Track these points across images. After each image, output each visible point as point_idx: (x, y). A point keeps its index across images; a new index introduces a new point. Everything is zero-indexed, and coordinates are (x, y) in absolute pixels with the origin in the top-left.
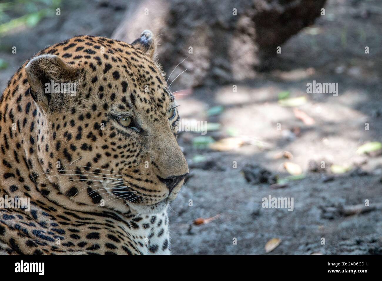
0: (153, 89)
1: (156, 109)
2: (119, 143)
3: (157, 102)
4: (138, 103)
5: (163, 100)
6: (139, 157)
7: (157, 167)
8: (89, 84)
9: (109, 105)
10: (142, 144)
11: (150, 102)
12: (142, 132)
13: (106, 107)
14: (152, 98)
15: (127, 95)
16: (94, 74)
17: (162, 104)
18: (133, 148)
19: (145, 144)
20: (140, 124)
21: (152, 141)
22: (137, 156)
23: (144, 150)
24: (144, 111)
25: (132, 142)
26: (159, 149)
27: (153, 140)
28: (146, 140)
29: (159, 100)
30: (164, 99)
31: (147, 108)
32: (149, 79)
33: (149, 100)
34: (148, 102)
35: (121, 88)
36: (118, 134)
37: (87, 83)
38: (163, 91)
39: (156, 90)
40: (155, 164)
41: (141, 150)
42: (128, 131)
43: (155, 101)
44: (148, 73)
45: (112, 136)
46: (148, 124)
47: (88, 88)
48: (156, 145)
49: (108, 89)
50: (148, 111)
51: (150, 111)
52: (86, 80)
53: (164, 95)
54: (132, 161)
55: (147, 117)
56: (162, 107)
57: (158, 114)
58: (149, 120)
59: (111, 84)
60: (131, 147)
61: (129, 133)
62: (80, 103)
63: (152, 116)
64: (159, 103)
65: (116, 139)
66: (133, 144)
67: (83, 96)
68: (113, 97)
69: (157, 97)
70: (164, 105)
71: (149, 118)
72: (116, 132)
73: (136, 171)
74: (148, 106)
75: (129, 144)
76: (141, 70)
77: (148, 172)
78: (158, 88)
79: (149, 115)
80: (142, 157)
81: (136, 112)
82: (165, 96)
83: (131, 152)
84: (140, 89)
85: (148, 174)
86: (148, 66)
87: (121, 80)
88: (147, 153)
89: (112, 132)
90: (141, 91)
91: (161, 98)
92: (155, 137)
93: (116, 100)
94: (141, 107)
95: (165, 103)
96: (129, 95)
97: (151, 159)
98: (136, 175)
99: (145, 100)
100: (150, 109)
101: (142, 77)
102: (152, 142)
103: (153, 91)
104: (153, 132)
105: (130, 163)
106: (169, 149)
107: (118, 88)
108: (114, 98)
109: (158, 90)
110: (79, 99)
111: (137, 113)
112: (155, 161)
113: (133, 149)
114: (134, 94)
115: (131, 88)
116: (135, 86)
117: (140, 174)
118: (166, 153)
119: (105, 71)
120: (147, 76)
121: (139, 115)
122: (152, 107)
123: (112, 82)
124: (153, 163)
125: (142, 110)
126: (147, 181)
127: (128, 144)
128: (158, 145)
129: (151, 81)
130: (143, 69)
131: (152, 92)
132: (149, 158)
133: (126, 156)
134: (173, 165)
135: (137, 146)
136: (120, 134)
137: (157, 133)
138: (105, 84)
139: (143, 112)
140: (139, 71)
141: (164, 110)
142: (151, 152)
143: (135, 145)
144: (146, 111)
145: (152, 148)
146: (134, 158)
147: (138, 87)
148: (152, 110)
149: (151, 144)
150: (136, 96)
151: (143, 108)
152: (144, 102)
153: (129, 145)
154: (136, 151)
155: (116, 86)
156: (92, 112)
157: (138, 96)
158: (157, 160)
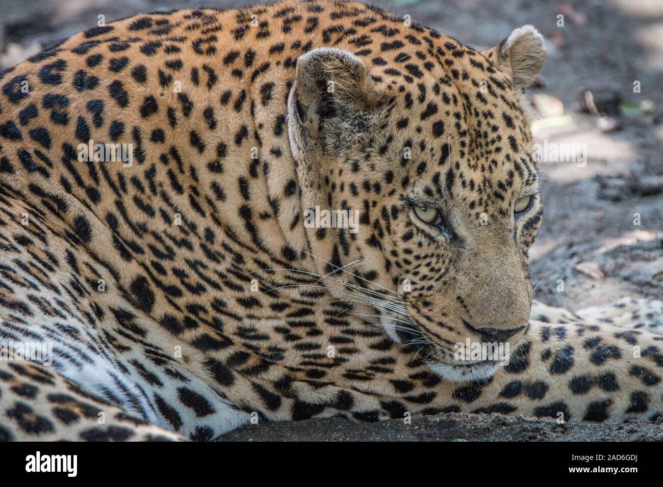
0: (495, 162)
1: (490, 202)
2: (417, 251)
3: (496, 188)
4: (457, 188)
5: (508, 185)
6: (440, 283)
7: (465, 307)
8: (392, 127)
9: (412, 181)
10: (450, 261)
11: (480, 190)
12: (455, 238)
13: (405, 182)
14: (486, 181)
15: (444, 170)
16: (405, 113)
17: (503, 193)
18: (437, 263)
19: (456, 261)
20: (455, 225)
21: (469, 260)
22: (438, 280)
23: (452, 273)
24: (466, 204)
25: (439, 251)
26: (477, 276)
27: (472, 258)
28: (459, 254)
29: (501, 185)
30: (510, 183)
31: (472, 199)
32: (493, 142)
33: (479, 186)
34: (476, 188)
35: (438, 155)
36: (417, 233)
37: (390, 123)
38: (512, 168)
39: (500, 163)
40: (462, 302)
41: (447, 270)
42: (433, 232)
43: (491, 187)
44: (495, 129)
45: (407, 237)
46: (468, 229)
47: (387, 135)
48: (473, 269)
49: (419, 150)
50: (472, 205)
51: (476, 206)
52: (389, 118)
53: (511, 175)
54: (426, 286)
55: (470, 215)
56: (502, 198)
57: (490, 213)
58: (472, 221)
59: (425, 143)
60: (434, 260)
61: (434, 236)
62: (368, 157)
63: (478, 215)
64: (500, 191)
65: (414, 243)
66: (438, 256)
67: (376, 146)
68: (422, 168)
69: (497, 179)
70: (507, 195)
71: (473, 217)
72: (415, 231)
73: (426, 304)
74: (474, 196)
75: (432, 253)
76: (484, 122)
77: (445, 311)
78: (505, 161)
79: (473, 212)
80: (445, 283)
81: (450, 203)
82: (513, 176)
83: (432, 270)
84: (469, 160)
85: (444, 314)
86: (503, 114)
87: (443, 139)
88: (455, 278)
89: (407, 229)
90: (469, 165)
91: (506, 180)
92: (475, 254)
93: (424, 174)
94: (460, 197)
95: (509, 191)
96: (446, 171)
97: (457, 291)
98: (425, 310)
99: (472, 184)
100: (477, 202)
101: (480, 136)
102: (467, 261)
103: (493, 167)
104: (474, 244)
105: (422, 288)
106: (496, 280)
107: (433, 155)
108: (423, 171)
109: (503, 164)
110: (368, 149)
111: (452, 205)
112: (464, 297)
113: (437, 267)
114: (455, 171)
115: (454, 157)
116: (463, 154)
117: (430, 310)
118: (487, 285)
119: (424, 116)
120: (492, 136)
121: (455, 209)
122: (481, 200)
123: (427, 139)
124: (459, 298)
125: (461, 201)
126: (441, 324)
127: (430, 254)
128: (478, 269)
129: (497, 144)
130: (489, 119)
131: (490, 168)
132: (455, 288)
133: (421, 275)
134: (495, 310)
135: (444, 263)
136: (420, 234)
137: (480, 247)
138: (417, 139)
139: (463, 205)
140: (479, 124)
141: (505, 205)
142: (461, 277)
143: (441, 260)
144: (468, 205)
145: (465, 273)
146: (432, 282)
147: (467, 156)
148: (480, 204)
149: (466, 264)
150: (458, 175)
151: (465, 199)
152: (468, 188)
153: (432, 255)
154: (439, 270)
155: (432, 150)
156: (383, 184)
157: (461, 176)
158: (469, 296)
